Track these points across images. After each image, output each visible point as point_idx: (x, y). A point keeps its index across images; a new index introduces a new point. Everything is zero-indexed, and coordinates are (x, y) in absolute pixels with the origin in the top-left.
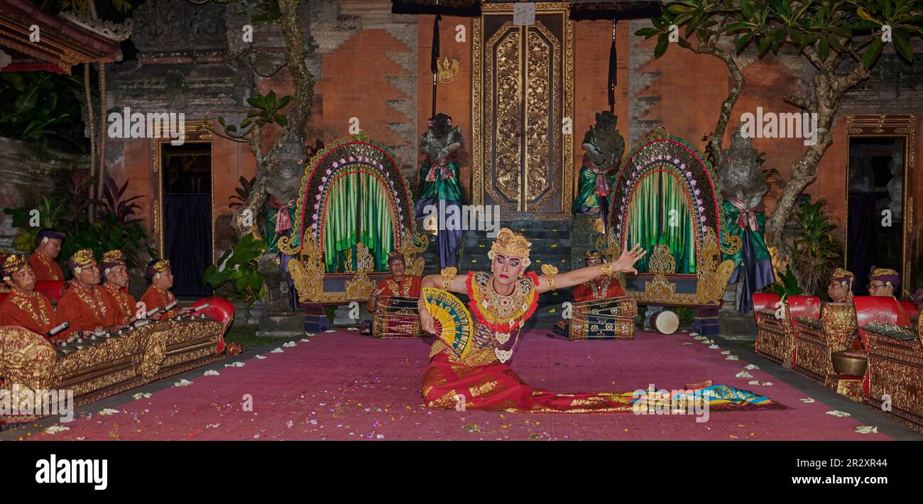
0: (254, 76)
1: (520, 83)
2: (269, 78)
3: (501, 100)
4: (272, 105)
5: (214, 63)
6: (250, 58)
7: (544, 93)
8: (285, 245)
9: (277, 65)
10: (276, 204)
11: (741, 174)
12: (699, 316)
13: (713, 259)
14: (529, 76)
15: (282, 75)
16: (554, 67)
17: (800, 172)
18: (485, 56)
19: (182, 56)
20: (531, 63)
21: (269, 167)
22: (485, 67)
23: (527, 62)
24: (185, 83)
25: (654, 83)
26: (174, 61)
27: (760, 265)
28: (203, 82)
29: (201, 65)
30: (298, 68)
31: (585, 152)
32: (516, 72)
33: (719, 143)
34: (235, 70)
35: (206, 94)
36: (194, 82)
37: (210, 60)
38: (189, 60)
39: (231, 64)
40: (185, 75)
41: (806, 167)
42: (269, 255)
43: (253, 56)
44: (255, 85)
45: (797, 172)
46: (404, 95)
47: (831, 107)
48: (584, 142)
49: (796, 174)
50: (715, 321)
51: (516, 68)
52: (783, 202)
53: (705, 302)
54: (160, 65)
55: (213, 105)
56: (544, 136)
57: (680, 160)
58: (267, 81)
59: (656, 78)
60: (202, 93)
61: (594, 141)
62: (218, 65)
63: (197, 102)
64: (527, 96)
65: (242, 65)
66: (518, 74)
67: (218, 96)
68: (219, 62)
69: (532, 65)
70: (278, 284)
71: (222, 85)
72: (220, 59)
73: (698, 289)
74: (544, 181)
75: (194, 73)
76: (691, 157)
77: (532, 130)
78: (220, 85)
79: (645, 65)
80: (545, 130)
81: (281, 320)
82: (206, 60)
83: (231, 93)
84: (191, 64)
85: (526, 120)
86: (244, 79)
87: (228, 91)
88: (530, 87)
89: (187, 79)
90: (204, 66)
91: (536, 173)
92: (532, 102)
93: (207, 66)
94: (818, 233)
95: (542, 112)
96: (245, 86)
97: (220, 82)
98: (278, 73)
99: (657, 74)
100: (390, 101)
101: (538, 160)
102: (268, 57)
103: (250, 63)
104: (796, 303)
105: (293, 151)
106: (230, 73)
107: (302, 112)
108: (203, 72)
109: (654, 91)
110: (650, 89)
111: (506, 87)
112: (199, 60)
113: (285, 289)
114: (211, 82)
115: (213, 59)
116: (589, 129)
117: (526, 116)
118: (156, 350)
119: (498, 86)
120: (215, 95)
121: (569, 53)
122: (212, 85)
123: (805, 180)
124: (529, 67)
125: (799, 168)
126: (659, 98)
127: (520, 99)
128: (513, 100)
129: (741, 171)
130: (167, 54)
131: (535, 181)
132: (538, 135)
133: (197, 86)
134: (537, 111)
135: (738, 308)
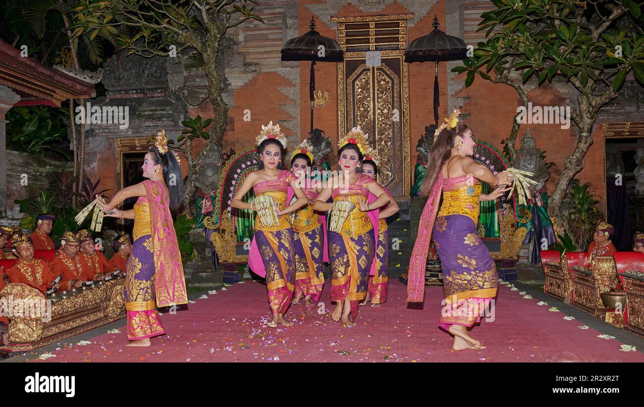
0: (186, 105)
1: (372, 106)
2: (197, 107)
3: (359, 119)
4: (199, 125)
5: (159, 97)
6: (184, 93)
7: (388, 113)
8: (209, 222)
9: (202, 98)
10: (202, 194)
11: (529, 166)
12: (503, 267)
13: (512, 227)
14: (378, 102)
15: (206, 104)
16: (395, 95)
17: (571, 164)
18: (347, 89)
19: (137, 93)
20: (379, 92)
21: (197, 168)
22: (347, 96)
23: (376, 91)
24: (139, 111)
25: (466, 105)
26: (131, 96)
27: (544, 230)
28: (152, 110)
29: (150, 99)
30: (217, 99)
31: (418, 153)
32: (369, 99)
33: (512, 145)
34: (173, 102)
35: (153, 119)
36: (145, 111)
37: (156, 95)
38: (142, 96)
39: (170, 98)
40: (139, 106)
41: (575, 160)
42: (197, 229)
43: (186, 92)
44: (187, 112)
45: (569, 164)
46: (291, 116)
47: (592, 118)
48: (417, 147)
49: (568, 165)
50: (515, 270)
51: (369, 96)
52: (560, 185)
53: (507, 257)
54: (121, 99)
55: (158, 126)
56: (389, 143)
57: (486, 158)
58: (196, 109)
59: (467, 101)
60: (150, 118)
61: (424, 145)
62: (161, 99)
63: (147, 124)
64: (376, 116)
65: (178, 98)
66: (370, 100)
67: (162, 120)
68: (162, 97)
69: (380, 94)
70: (204, 250)
71: (165, 112)
72: (163, 95)
73: (501, 248)
74: (390, 174)
75: (145, 104)
76: (493, 155)
77: (381, 138)
78: (163, 112)
79: (459, 92)
80: (390, 138)
81: (206, 276)
82: (153, 95)
83: (171, 117)
84: (143, 98)
85: (377, 132)
86: (179, 107)
87: (169, 116)
88: (379, 109)
89: (140, 109)
90: (152, 99)
91: (384, 169)
92: (380, 119)
93: (154, 99)
94: (586, 207)
95: (388, 126)
96: (181, 112)
97: (163, 110)
98: (203, 103)
99: (467, 98)
100: (281, 121)
101: (386, 160)
102: (196, 92)
103: (184, 97)
104: (572, 257)
105: (214, 157)
106: (170, 104)
107: (221, 130)
108: (152, 103)
109: (466, 110)
110: (463, 109)
111: (362, 109)
112: (148, 95)
113: (209, 254)
114: (157, 110)
115: (158, 95)
116: (421, 137)
117: (376, 130)
118: (118, 298)
119: (356, 109)
120: (159, 119)
121: (406, 85)
122: (158, 112)
123: (575, 169)
124: (378, 95)
125: (570, 161)
126: (469, 115)
127: (372, 117)
128: (367, 118)
129: (529, 164)
130: (127, 91)
131: (384, 174)
132: (385, 142)
133: (147, 113)
134: (384, 125)
135: (530, 261)
